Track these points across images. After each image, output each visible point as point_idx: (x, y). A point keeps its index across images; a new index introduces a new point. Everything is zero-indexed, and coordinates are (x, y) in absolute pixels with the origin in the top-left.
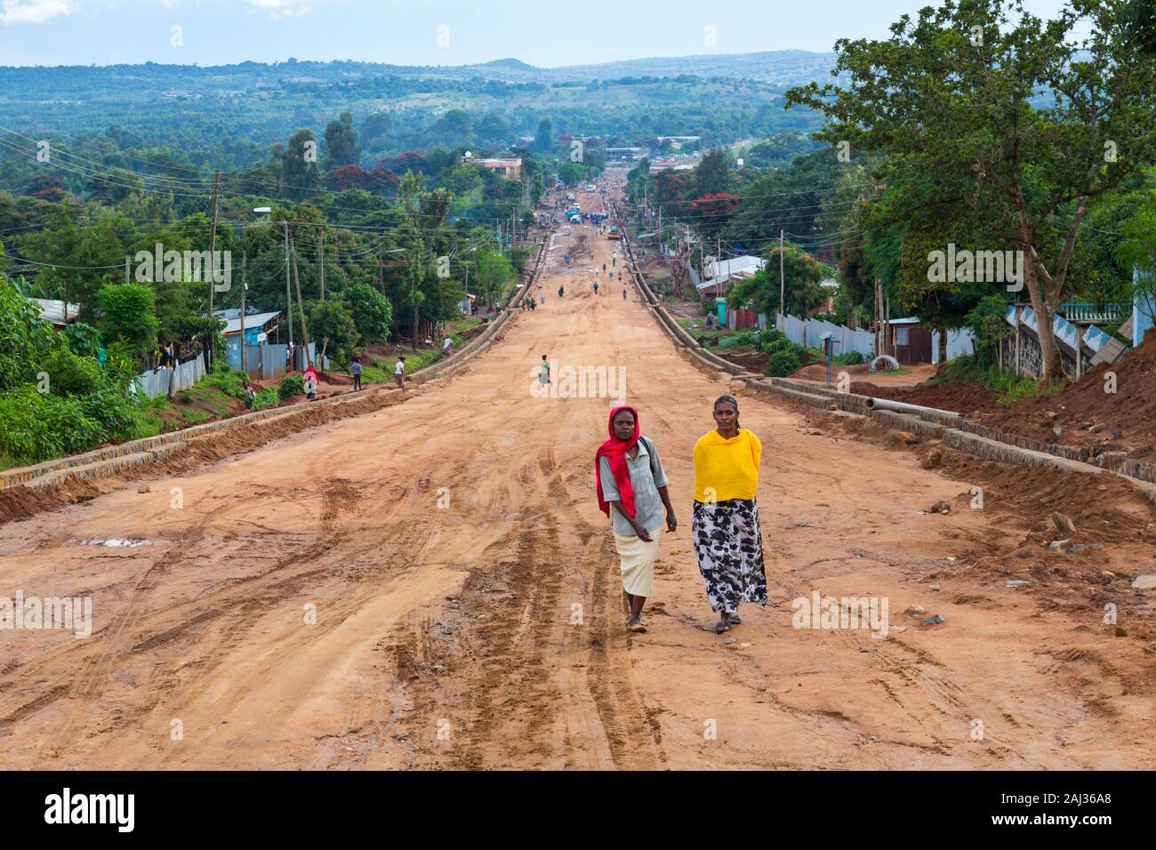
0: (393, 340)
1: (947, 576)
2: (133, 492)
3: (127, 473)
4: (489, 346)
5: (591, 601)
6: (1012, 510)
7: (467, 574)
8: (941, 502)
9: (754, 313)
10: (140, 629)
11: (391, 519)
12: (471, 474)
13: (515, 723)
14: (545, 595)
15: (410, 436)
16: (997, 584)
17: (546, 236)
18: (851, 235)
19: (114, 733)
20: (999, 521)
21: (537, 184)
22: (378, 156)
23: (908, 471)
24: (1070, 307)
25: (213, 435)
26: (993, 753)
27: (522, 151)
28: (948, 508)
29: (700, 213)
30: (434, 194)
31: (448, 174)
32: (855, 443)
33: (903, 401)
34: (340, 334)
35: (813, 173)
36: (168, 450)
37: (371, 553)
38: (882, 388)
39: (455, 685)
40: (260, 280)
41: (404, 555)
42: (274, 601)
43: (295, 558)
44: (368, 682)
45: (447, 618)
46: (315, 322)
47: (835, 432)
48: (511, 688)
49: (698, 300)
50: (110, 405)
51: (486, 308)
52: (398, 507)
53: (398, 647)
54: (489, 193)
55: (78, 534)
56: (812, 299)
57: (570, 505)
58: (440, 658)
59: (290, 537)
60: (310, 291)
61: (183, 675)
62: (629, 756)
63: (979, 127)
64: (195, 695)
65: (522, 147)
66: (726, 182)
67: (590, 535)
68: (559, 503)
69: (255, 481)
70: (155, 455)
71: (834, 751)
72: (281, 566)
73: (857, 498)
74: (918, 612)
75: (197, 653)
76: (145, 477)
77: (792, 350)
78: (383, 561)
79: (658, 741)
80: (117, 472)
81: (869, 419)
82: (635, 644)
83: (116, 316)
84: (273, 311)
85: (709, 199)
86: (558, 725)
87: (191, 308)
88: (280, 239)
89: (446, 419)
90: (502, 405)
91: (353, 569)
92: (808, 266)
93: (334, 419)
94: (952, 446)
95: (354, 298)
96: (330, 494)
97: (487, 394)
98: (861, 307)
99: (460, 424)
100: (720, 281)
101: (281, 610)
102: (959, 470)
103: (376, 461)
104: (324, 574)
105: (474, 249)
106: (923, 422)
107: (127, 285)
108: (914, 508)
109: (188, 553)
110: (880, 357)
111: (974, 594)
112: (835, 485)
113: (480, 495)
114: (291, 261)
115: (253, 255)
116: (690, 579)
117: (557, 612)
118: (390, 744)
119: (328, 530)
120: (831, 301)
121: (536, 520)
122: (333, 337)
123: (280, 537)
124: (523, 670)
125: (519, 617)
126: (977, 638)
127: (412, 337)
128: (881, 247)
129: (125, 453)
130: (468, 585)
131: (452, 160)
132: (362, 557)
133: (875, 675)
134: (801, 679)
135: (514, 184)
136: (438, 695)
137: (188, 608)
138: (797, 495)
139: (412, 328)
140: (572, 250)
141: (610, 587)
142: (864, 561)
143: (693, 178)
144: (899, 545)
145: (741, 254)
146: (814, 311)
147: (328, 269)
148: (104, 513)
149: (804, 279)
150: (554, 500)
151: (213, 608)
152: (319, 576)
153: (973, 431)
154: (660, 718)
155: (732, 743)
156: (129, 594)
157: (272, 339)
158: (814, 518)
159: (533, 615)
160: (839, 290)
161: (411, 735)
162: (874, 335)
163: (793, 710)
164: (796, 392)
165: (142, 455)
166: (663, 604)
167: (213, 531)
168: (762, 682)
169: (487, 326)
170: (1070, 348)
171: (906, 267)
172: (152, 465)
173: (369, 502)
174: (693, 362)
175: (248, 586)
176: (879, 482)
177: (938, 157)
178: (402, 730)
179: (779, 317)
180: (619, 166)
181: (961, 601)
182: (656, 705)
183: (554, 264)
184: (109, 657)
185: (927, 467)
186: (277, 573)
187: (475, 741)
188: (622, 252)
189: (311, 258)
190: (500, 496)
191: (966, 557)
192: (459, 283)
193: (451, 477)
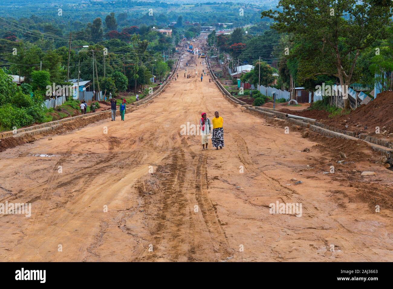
0: (128, 91)
1: (305, 170)
2: (46, 140)
3: (44, 134)
4: (160, 93)
5: (196, 175)
6: (329, 151)
7: (157, 167)
8: (307, 148)
9: (250, 84)
10: (58, 181)
11: (131, 150)
12: (156, 136)
13: (174, 208)
14: (182, 173)
15: (136, 123)
16: (320, 173)
17: (180, 56)
18: (283, 59)
19: (57, 209)
20: (325, 155)
21: (177, 38)
22: (123, 27)
23: (298, 138)
24: (355, 85)
25: (71, 122)
26: (310, 216)
27: (172, 27)
28: (309, 150)
29: (233, 49)
30: (143, 42)
31: (147, 34)
32: (281, 129)
33: (298, 115)
34: (110, 88)
35: (271, 37)
36: (57, 126)
37: (126, 160)
38: (291, 111)
39: (157, 197)
40: (84, 70)
41: (136, 161)
42: (98, 174)
43: (101, 161)
44: (130, 196)
45: (152, 180)
46: (102, 84)
47: (275, 125)
48: (173, 199)
49: (231, 79)
50: (36, 111)
51: (159, 80)
52: (133, 146)
53: (138, 187)
54: (161, 41)
55: (31, 152)
56: (269, 80)
57: (188, 147)
58: (151, 191)
59: (99, 155)
60: (101, 74)
61: (75, 194)
62: (208, 216)
63: (325, 26)
64: (79, 199)
65: (172, 26)
66: (241, 39)
67: (195, 156)
68: (185, 146)
69: (86, 137)
70: (53, 128)
71: (266, 216)
72: (98, 164)
73: (280, 146)
74: (294, 180)
75: (77, 188)
76: (50, 135)
77: (262, 97)
78: (130, 163)
79: (216, 212)
80: (41, 133)
81: (286, 121)
82: (209, 188)
83: (37, 81)
84: (88, 80)
85: (235, 45)
86: (187, 208)
87: (62, 79)
88: (91, 56)
89: (147, 118)
90: (165, 113)
91: (120, 165)
92: (268, 69)
93: (109, 117)
94: (312, 131)
95: (115, 76)
96: (111, 142)
97: (160, 110)
98: (286, 83)
99: (151, 120)
100: (239, 73)
101: (101, 176)
102: (314, 138)
103: (125, 131)
104: (112, 166)
105: (156, 60)
106: (303, 122)
107: (40, 71)
108: (298, 150)
109: (67, 159)
110: (292, 100)
111: (313, 175)
112: (273, 142)
113: (159, 143)
114: (94, 64)
115: (82, 61)
116: (226, 170)
117: (185, 178)
118: (139, 213)
119: (111, 153)
120: (276, 81)
121: (177, 151)
122: (108, 89)
123: (96, 155)
124: (176, 194)
125: (174, 180)
126: (311, 187)
127: (134, 90)
128: (292, 64)
129: (42, 127)
130: (157, 170)
131: (148, 30)
132: (123, 162)
133: (279, 196)
134: (257, 198)
135: (169, 38)
136: (151, 200)
137: (71, 175)
138: (261, 145)
139: (134, 87)
140: (189, 61)
141: (201, 172)
142: (281, 166)
143: (230, 38)
144: (292, 161)
145: (246, 64)
146: (270, 84)
147: (107, 66)
148: (38, 146)
149: (267, 73)
150: (183, 145)
151: (79, 175)
152: (111, 167)
153: (320, 126)
154: (217, 207)
155: (237, 213)
156: (51, 171)
157: (87, 90)
158: (266, 152)
159: (178, 179)
160: (279, 77)
161: (145, 210)
162: (290, 93)
163: (255, 205)
164: (263, 111)
165: (48, 128)
166: (218, 177)
167: (74, 152)
168: (246, 198)
169: (159, 87)
170: (354, 99)
171: (300, 71)
172: (52, 131)
173: (124, 144)
174: (229, 100)
175: (89, 169)
176: (288, 142)
177: (311, 36)
178: (142, 209)
179: (258, 86)
180: (205, 33)
181: (308, 177)
182: (216, 203)
183: (182, 66)
184: (50, 189)
185: (304, 137)
186: (97, 166)
187: (163, 212)
188: (206, 62)
189: (101, 62)
190: (165, 144)
191: (312, 165)
192: (150, 72)
193: (150, 137)
